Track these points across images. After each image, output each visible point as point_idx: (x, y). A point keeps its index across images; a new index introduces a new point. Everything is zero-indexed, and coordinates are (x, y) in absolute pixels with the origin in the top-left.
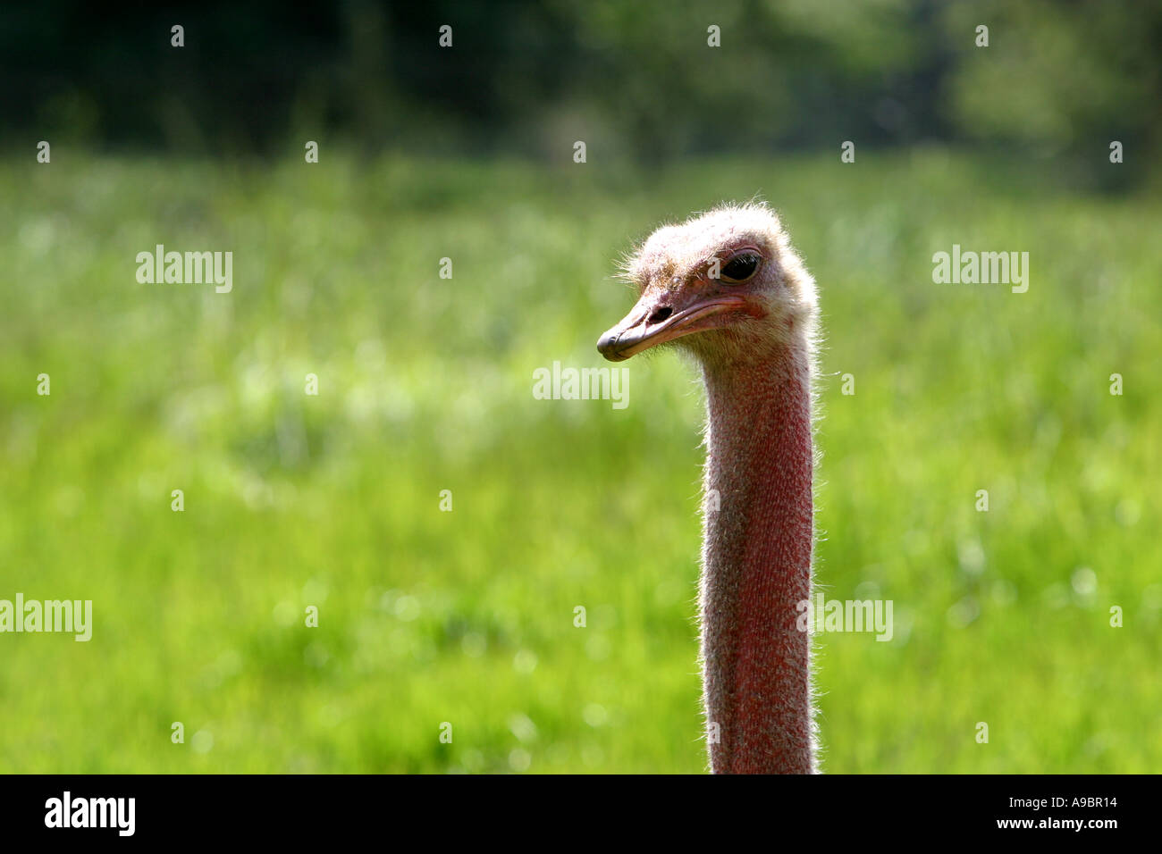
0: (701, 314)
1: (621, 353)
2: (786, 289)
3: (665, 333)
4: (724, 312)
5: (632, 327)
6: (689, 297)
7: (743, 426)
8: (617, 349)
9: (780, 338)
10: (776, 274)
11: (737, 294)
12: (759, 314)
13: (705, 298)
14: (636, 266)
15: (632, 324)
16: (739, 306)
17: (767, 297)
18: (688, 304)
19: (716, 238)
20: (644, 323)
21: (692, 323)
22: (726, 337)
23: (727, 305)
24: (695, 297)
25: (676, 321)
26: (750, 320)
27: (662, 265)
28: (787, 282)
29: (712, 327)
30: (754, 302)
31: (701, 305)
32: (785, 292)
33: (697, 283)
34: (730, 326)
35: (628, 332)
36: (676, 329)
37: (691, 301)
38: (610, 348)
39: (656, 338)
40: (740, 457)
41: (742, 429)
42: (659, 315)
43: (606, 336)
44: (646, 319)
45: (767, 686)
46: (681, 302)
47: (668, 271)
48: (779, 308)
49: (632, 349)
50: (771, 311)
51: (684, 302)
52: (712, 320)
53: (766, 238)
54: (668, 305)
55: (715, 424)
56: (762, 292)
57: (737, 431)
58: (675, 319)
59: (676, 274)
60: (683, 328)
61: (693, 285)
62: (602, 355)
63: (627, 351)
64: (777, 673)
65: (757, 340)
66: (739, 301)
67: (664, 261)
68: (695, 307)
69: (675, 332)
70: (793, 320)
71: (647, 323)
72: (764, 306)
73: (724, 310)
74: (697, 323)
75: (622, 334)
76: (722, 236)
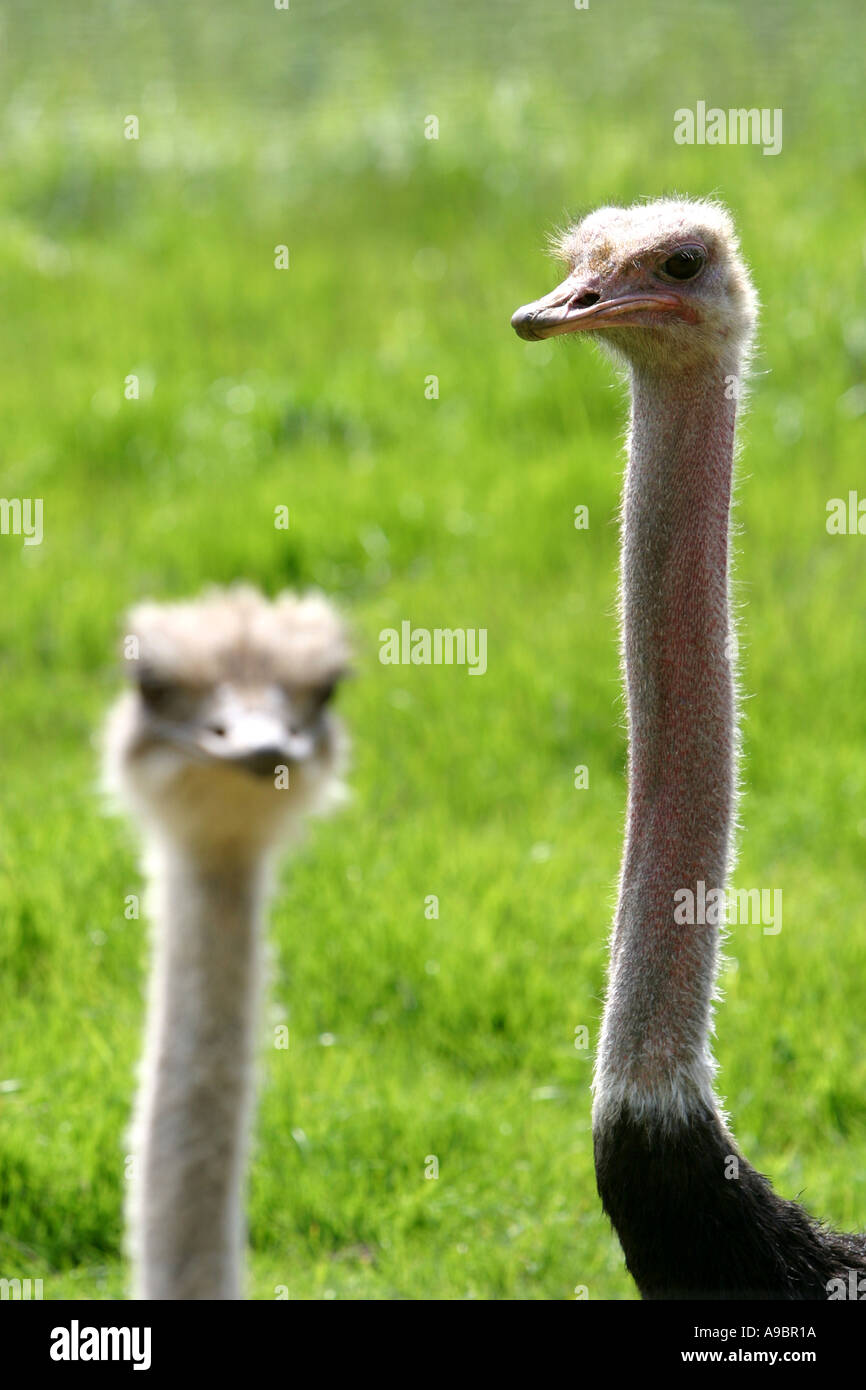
0: (632, 306)
1: (537, 333)
2: (727, 298)
3: (588, 320)
4: (654, 310)
5: (554, 306)
6: (621, 286)
7: (667, 434)
8: (533, 326)
9: (712, 348)
10: (720, 279)
11: (674, 293)
12: (694, 319)
13: (636, 291)
14: (569, 243)
15: (553, 303)
16: (673, 307)
17: (704, 302)
18: (619, 293)
19: (663, 227)
20: (567, 305)
21: (619, 315)
22: (653, 337)
23: (660, 303)
24: (627, 287)
25: (601, 309)
26: (682, 324)
27: (598, 246)
28: (731, 290)
29: (640, 323)
30: (690, 305)
31: (633, 298)
32: (725, 301)
33: (632, 274)
34: (660, 326)
35: (548, 310)
36: (600, 318)
37: (622, 291)
38: (525, 325)
39: (577, 323)
40: (663, 467)
41: (667, 436)
42: (585, 299)
43: (523, 312)
44: (570, 301)
45: (694, 694)
46: (612, 291)
47: (603, 254)
48: (715, 318)
49: (548, 330)
50: (706, 319)
51: (615, 290)
52: (642, 317)
53: (715, 239)
54: (596, 291)
55: (638, 427)
56: (700, 296)
57: (661, 438)
58: (600, 307)
59: (611, 258)
60: (608, 318)
61: (627, 275)
62: (514, 330)
63: (543, 331)
64: (703, 679)
65: (686, 347)
66: (674, 300)
67: (600, 242)
68: (626, 298)
69: (597, 322)
70: (729, 333)
71: (570, 305)
72: (700, 312)
73: (656, 307)
74: (625, 316)
75: (541, 311)
76: (669, 226)
